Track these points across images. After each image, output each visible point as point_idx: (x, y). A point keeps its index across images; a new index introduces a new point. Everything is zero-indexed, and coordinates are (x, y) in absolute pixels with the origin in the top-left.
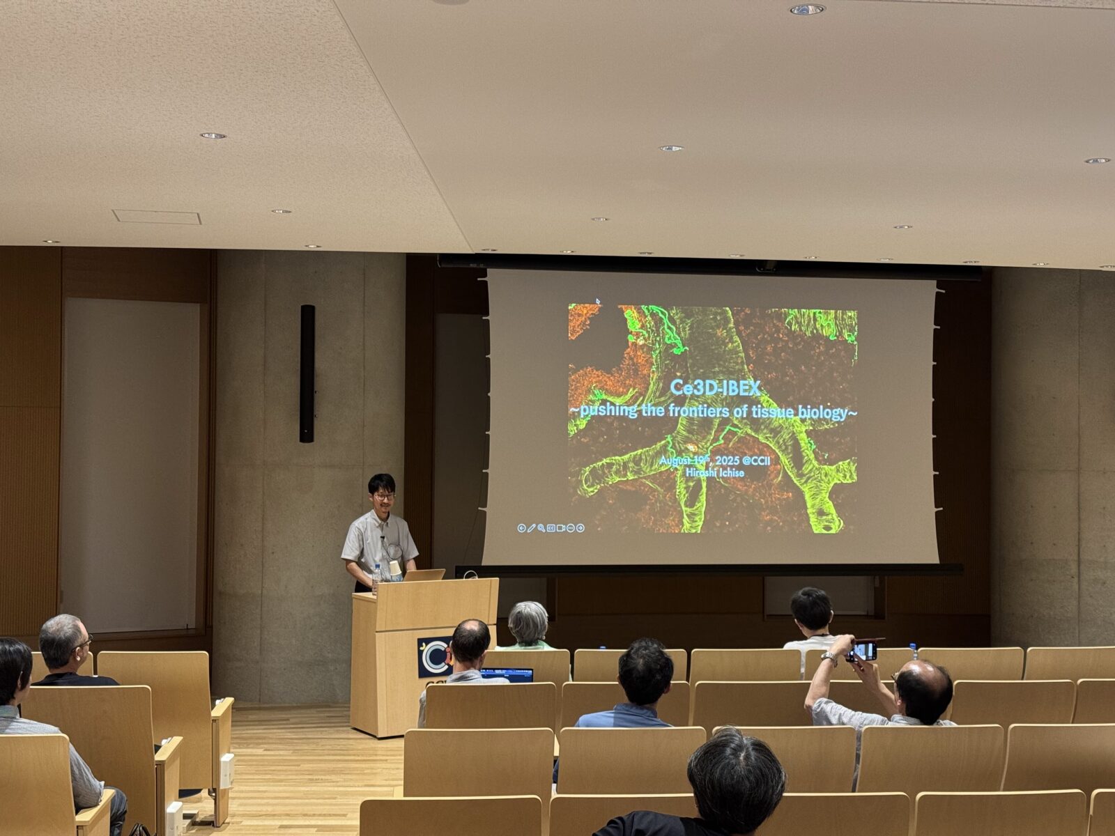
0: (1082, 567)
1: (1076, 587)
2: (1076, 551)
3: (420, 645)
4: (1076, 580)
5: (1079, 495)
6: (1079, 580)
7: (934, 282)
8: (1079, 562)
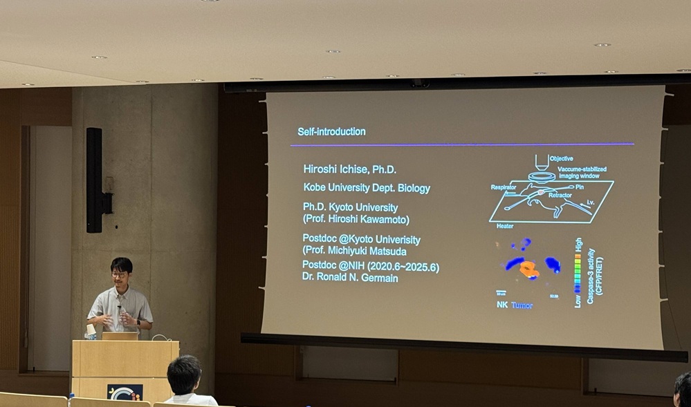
3: (109, 389)
7: (664, 87)
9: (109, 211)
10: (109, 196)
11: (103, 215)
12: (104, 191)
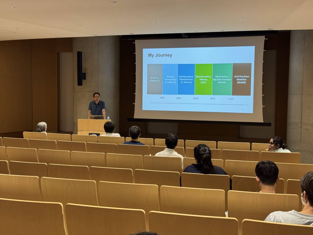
0: (302, 124)
1: (300, 131)
2: (301, 120)
4: (300, 129)
5: (302, 102)
6: (301, 128)
7: (264, 36)
8: (301, 123)
9: (85, 79)
10: (85, 74)
11: (83, 80)
12: (83, 72)
